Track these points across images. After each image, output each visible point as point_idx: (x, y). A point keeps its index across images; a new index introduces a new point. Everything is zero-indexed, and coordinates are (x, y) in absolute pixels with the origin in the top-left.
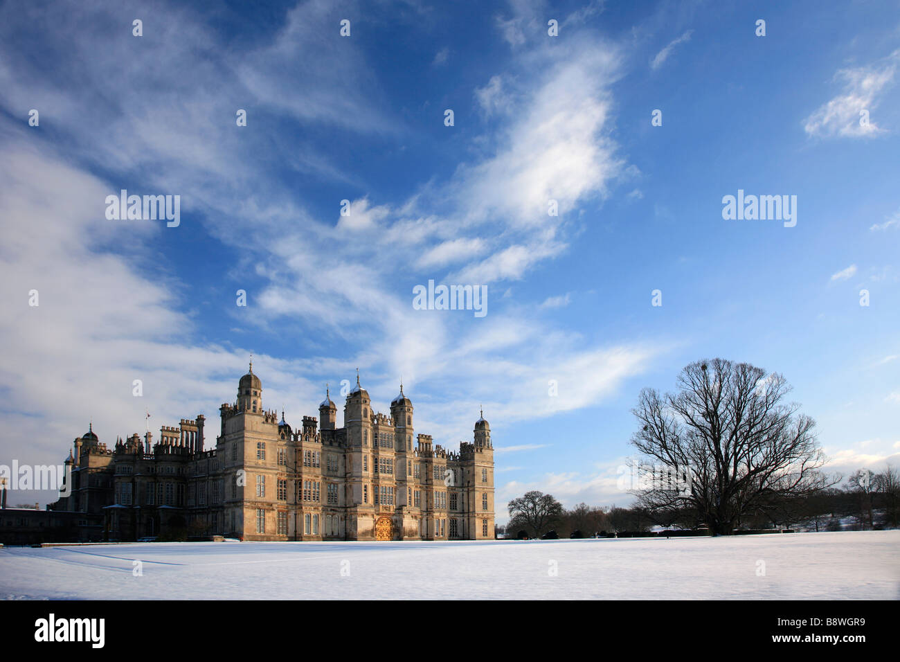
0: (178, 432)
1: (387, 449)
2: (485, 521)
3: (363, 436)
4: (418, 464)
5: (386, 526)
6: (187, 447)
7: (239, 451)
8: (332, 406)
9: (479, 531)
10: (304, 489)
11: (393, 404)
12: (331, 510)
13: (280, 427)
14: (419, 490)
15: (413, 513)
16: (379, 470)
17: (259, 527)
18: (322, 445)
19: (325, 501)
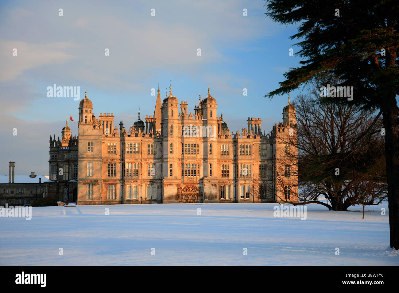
5: (191, 192)
10: (127, 168)
12: (150, 182)
15: (213, 182)
16: (184, 152)
17: (89, 195)
18: (142, 138)
19: (145, 176)
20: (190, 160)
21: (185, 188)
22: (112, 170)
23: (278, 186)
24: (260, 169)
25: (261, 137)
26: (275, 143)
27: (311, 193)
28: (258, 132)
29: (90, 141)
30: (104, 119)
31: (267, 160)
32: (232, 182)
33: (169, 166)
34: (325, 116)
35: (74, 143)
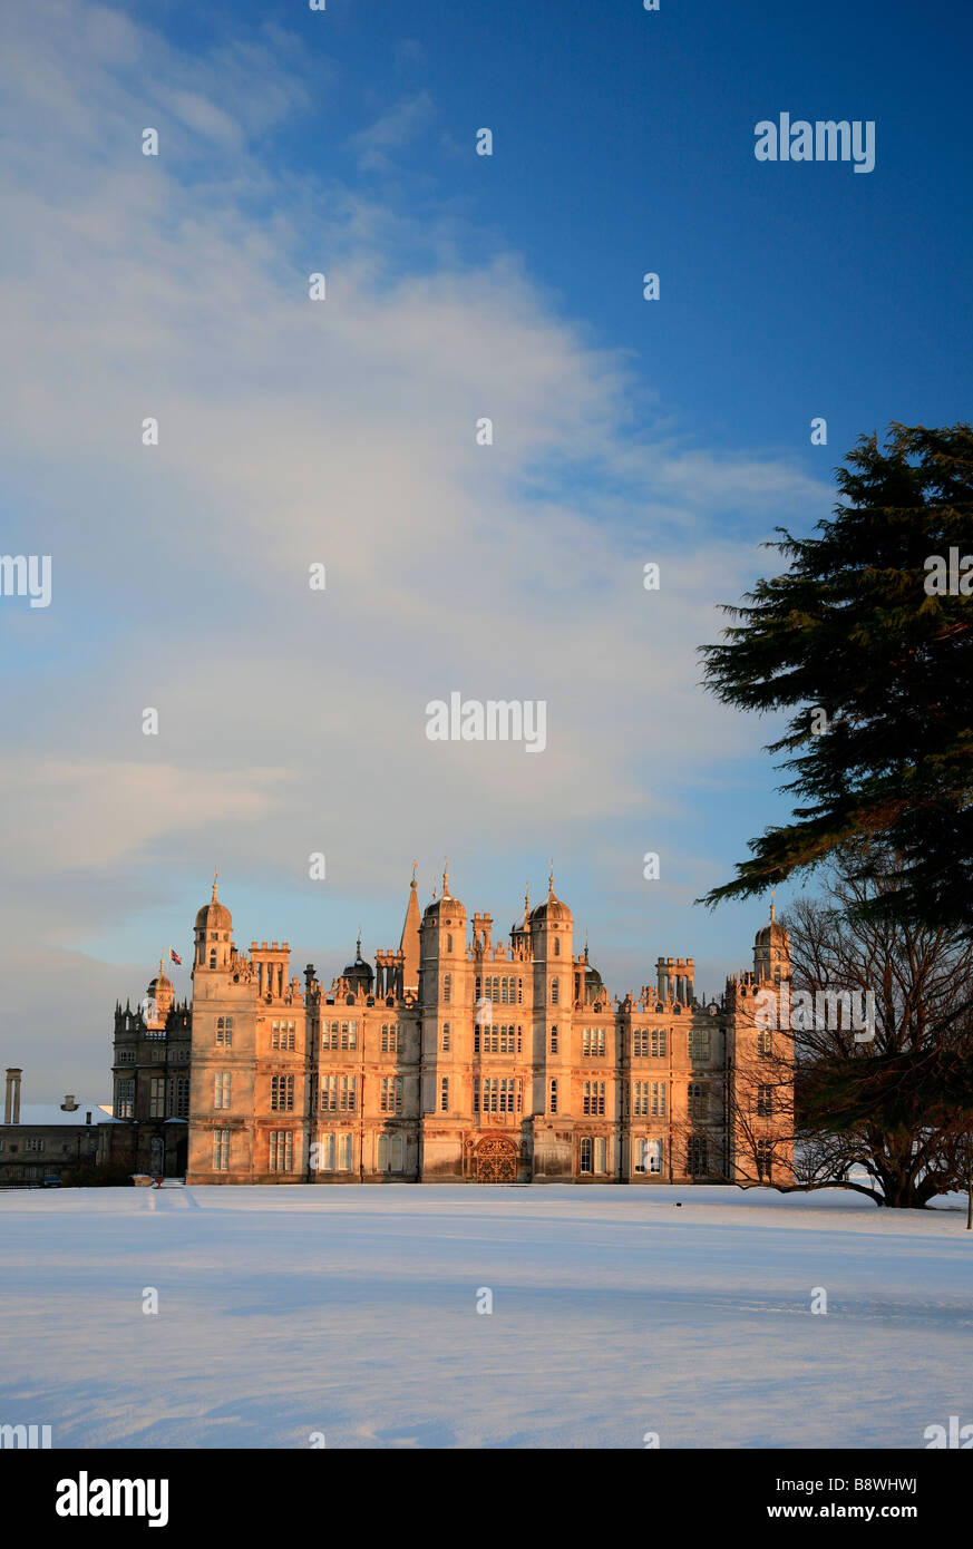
1: (502, 1006)
3: (441, 986)
5: (498, 1154)
10: (323, 1089)
12: (388, 1125)
15: (559, 1127)
16: (482, 1048)
17: (219, 1159)
18: (365, 1009)
19: (373, 1109)
20: (496, 1070)
21: (481, 1142)
22: (283, 1093)
23: (740, 1141)
24: (690, 1094)
25: (693, 1010)
26: (732, 1026)
27: (830, 1159)
28: (685, 996)
29: (224, 1016)
30: (261, 957)
31: (709, 1071)
32: (613, 1128)
33: (439, 1084)
34: (869, 957)
35: (179, 1019)
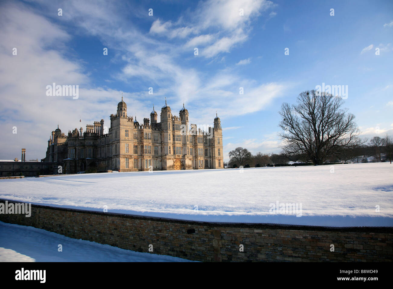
0: (93, 127)
1: (178, 131)
2: (219, 160)
3: (168, 125)
4: (191, 137)
5: (178, 164)
6: (97, 133)
7: (118, 134)
8: (155, 114)
9: (217, 165)
10: (144, 149)
11: (180, 112)
12: (156, 157)
13: (135, 123)
14: (192, 148)
15: (189, 158)
16: (175, 140)
17: (126, 165)
20: (178, 145)
21: (175, 161)
22: (135, 150)
29: (127, 129)
33: (169, 148)
